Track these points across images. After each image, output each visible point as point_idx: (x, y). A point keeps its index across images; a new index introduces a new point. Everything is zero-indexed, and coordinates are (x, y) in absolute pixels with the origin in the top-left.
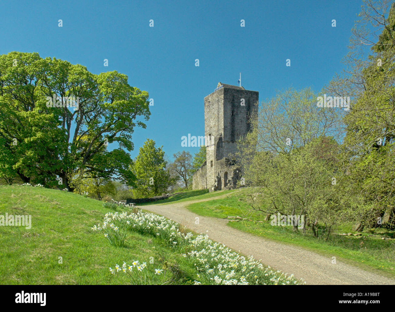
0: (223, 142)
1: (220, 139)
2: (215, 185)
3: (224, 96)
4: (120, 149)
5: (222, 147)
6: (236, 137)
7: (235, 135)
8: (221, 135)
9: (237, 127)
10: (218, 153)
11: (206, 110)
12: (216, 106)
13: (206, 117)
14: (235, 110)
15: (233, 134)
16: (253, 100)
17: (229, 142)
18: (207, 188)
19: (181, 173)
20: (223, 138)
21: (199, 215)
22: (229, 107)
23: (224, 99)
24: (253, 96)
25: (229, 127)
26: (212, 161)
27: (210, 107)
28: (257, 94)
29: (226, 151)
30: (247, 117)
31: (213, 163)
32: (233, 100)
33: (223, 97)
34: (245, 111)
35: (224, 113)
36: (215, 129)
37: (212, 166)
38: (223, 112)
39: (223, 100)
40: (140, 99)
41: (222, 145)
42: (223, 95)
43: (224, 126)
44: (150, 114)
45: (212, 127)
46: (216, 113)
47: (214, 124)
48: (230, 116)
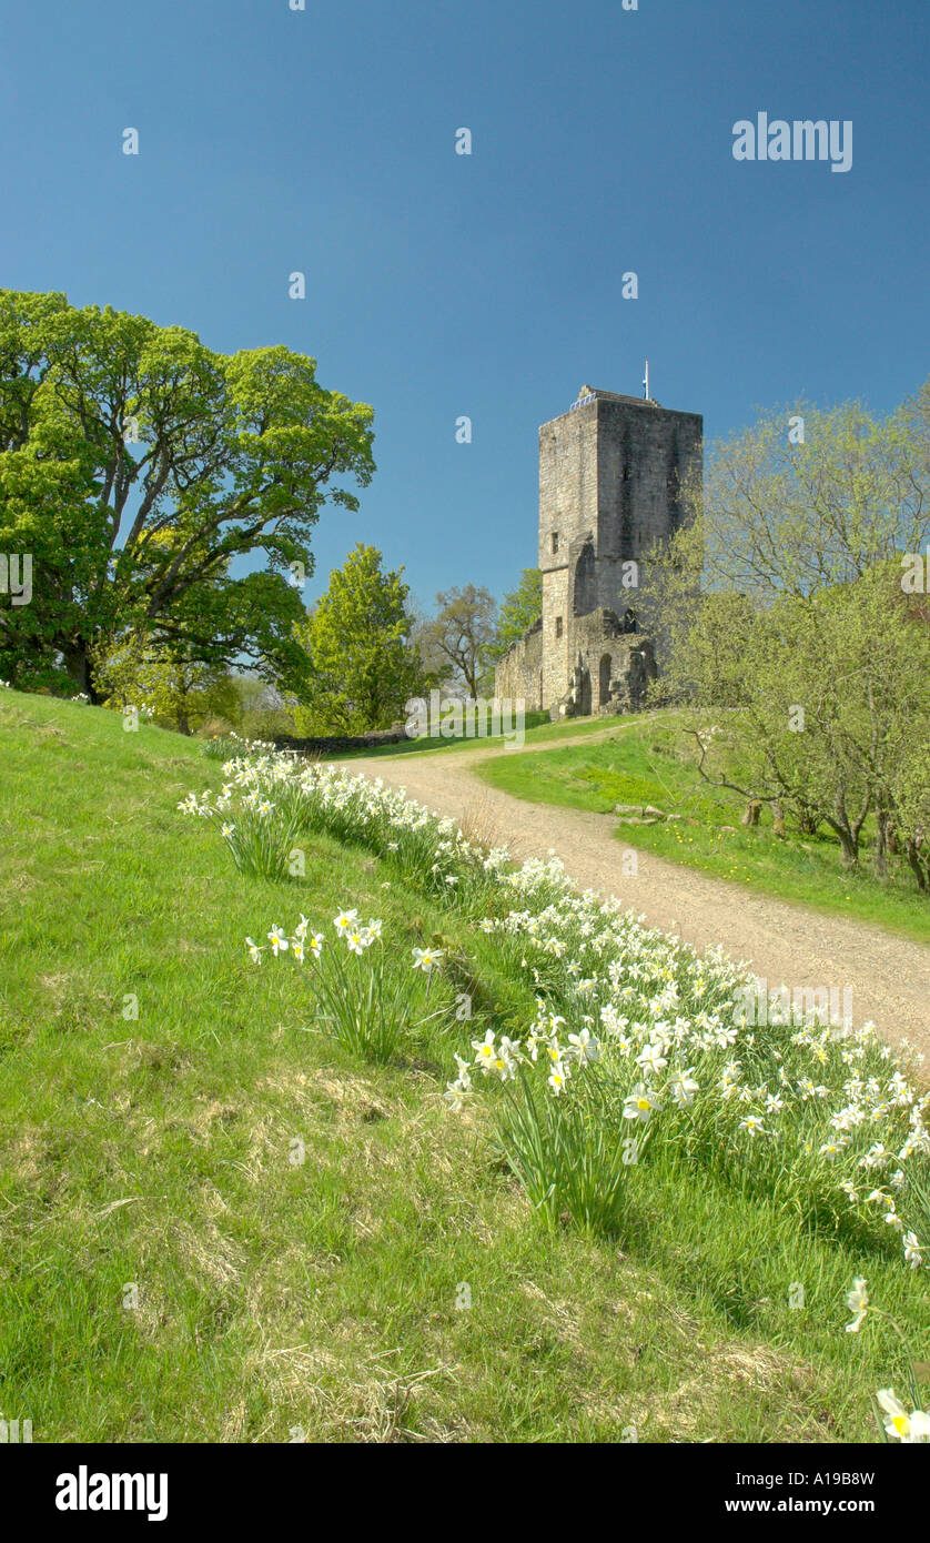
0: (594, 559)
1: (587, 549)
2: (571, 699)
3: (599, 424)
4: (271, 571)
5: (592, 574)
6: (636, 544)
7: (634, 538)
8: (591, 538)
9: (638, 514)
10: (578, 594)
11: (545, 462)
12: (573, 451)
13: (542, 483)
14: (633, 464)
15: (627, 535)
16: (687, 437)
17: (615, 561)
18: (541, 707)
19: (459, 656)
20: (596, 549)
21: (519, 798)
22: (615, 455)
23: (598, 433)
24: (687, 426)
25: (615, 515)
26: (559, 620)
27: (555, 453)
28: (697, 420)
29: (605, 586)
30: (668, 485)
31: (565, 624)
32: (627, 436)
33: (595, 426)
34: (663, 468)
35: (599, 472)
36: (572, 518)
37: (559, 633)
38: (596, 469)
39: (596, 436)
40: (349, 424)
41: (592, 568)
42: (596, 421)
43: (599, 512)
44: (373, 468)
45: (560, 513)
46: (574, 470)
47: (567, 503)
48: (619, 480)
